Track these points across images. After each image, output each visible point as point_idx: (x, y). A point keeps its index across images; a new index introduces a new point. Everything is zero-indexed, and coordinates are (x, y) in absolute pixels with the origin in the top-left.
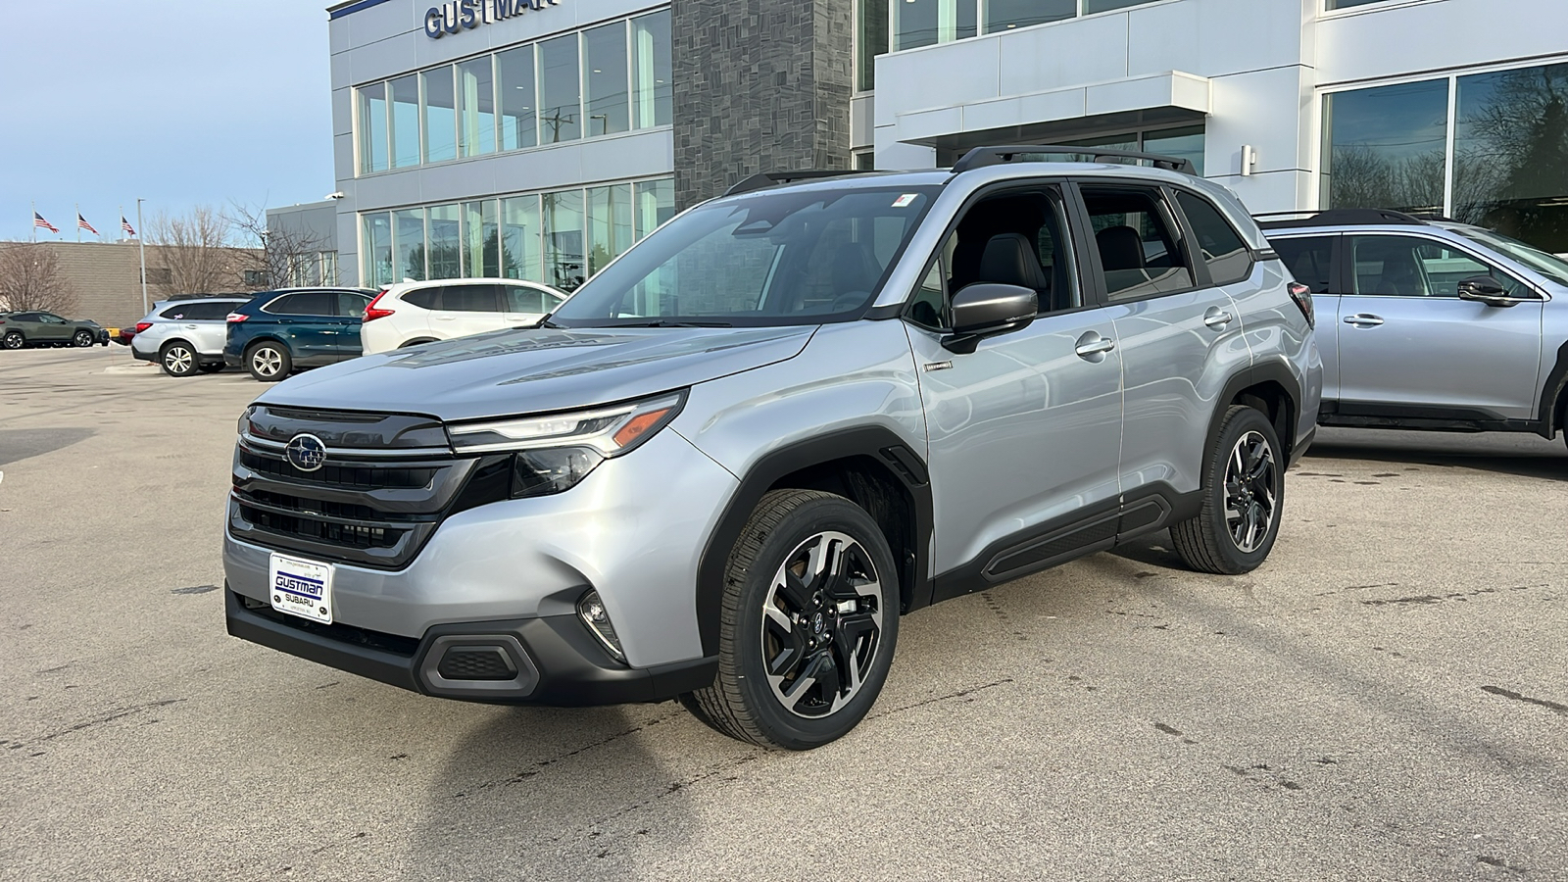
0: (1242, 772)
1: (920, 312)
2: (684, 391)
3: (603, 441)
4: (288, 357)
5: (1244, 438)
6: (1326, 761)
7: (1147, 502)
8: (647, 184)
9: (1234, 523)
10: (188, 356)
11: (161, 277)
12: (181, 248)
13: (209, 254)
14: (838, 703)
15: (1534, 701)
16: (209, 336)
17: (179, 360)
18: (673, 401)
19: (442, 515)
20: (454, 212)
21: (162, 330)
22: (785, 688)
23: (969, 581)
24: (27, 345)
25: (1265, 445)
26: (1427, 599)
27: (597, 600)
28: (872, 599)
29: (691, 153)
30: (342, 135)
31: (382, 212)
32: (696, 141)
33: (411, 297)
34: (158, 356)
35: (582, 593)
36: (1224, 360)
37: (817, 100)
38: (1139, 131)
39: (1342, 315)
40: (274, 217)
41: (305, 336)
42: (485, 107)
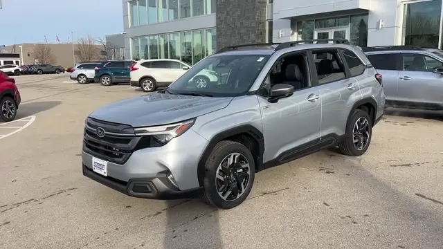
0: (343, 218)
1: (263, 92)
2: (195, 119)
3: (173, 133)
4: (111, 79)
5: (359, 120)
6: (366, 216)
7: (329, 139)
8: (209, 30)
9: (356, 143)
10: (85, 79)
11: (78, 53)
12: (84, 45)
13: (91, 46)
14: (239, 196)
15: (429, 199)
16: (90, 73)
17: (83, 79)
18: (192, 121)
19: (132, 151)
20: (156, 37)
21: (78, 72)
22: (223, 195)
23: (275, 163)
24: (43, 73)
25: (366, 120)
26: (409, 165)
27: (171, 173)
28: (247, 168)
29: (221, 21)
30: (125, 16)
31: (137, 37)
32: (222, 18)
33: (143, 64)
34: (77, 79)
35: (168, 172)
36: (355, 97)
37: (257, 6)
38: (349, 15)
39: (400, 76)
40: (108, 38)
41: (115, 74)
42: (164, 7)
